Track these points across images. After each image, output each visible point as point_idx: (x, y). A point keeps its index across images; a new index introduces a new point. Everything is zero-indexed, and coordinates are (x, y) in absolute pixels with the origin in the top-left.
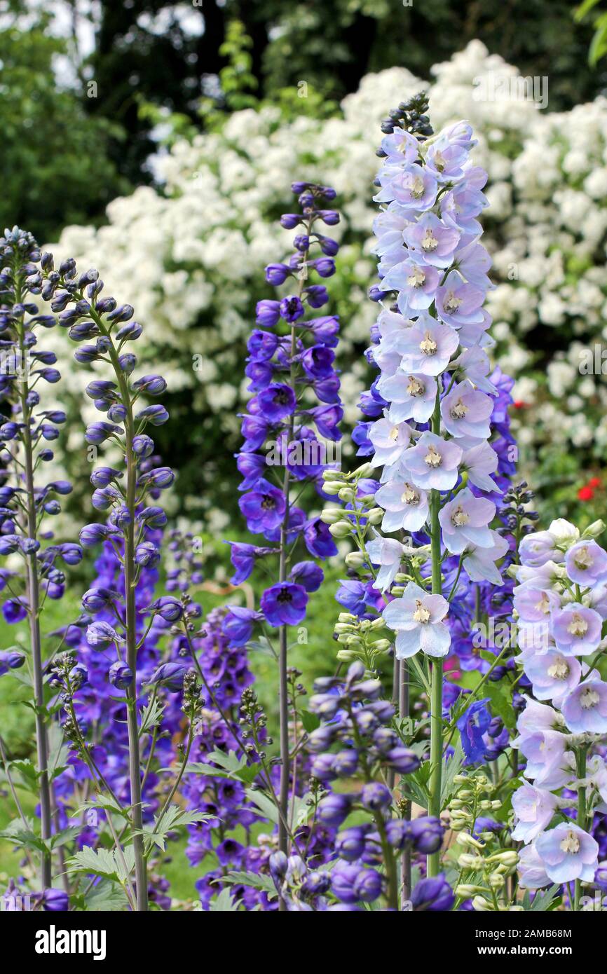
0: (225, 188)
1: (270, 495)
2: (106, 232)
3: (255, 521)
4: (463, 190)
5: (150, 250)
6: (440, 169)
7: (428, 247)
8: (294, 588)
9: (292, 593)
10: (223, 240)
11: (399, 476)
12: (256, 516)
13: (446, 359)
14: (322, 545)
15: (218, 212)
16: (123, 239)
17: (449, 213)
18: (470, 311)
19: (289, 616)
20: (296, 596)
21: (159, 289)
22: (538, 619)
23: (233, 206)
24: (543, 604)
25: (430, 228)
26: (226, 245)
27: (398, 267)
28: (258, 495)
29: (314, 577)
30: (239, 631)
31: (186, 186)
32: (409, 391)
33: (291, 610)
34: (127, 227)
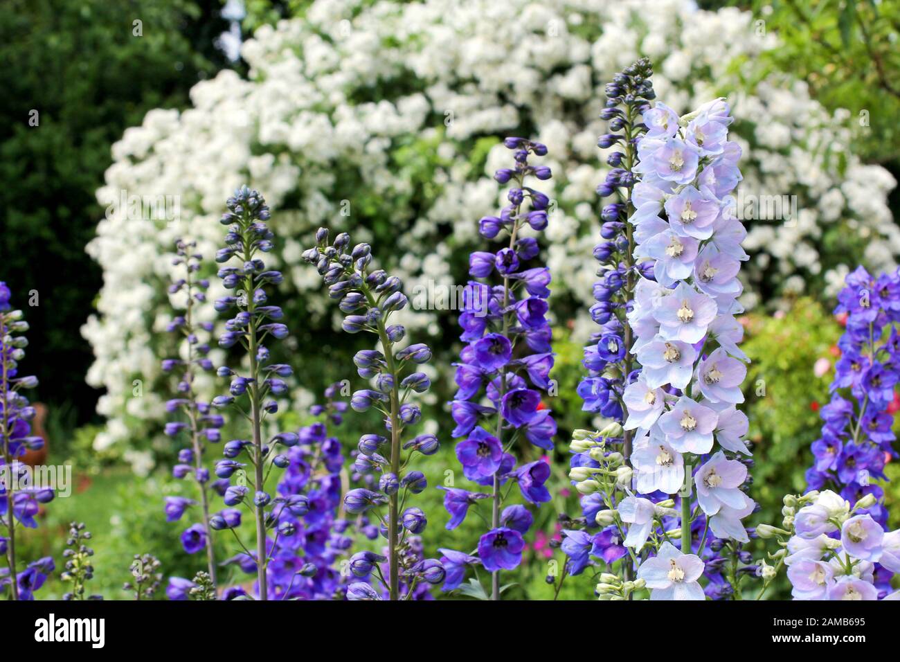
0: (310, 72)
1: (485, 442)
2: (190, 115)
3: (471, 468)
4: (719, 164)
5: (237, 133)
6: (700, 143)
7: (688, 218)
8: (510, 534)
9: (507, 538)
10: (309, 123)
11: (655, 439)
12: (472, 463)
13: (703, 327)
14: (536, 490)
15: (304, 96)
16: (207, 123)
17: (709, 187)
18: (725, 280)
19: (505, 561)
20: (511, 541)
21: (246, 172)
22: (811, 589)
23: (318, 90)
24: (817, 575)
25: (690, 201)
26: (314, 127)
27: (657, 237)
28: (473, 442)
29: (525, 520)
30: (453, 574)
31: (272, 70)
32: (666, 357)
33: (506, 554)
34: (211, 110)
